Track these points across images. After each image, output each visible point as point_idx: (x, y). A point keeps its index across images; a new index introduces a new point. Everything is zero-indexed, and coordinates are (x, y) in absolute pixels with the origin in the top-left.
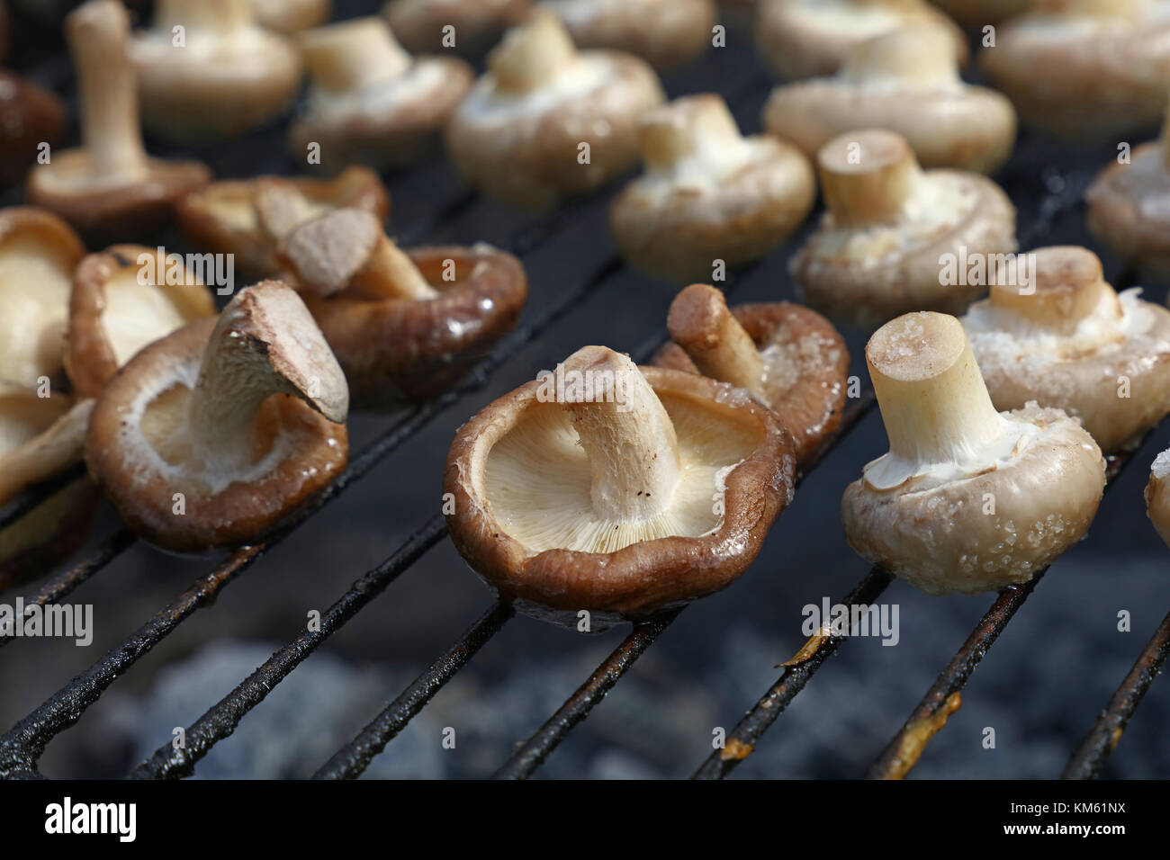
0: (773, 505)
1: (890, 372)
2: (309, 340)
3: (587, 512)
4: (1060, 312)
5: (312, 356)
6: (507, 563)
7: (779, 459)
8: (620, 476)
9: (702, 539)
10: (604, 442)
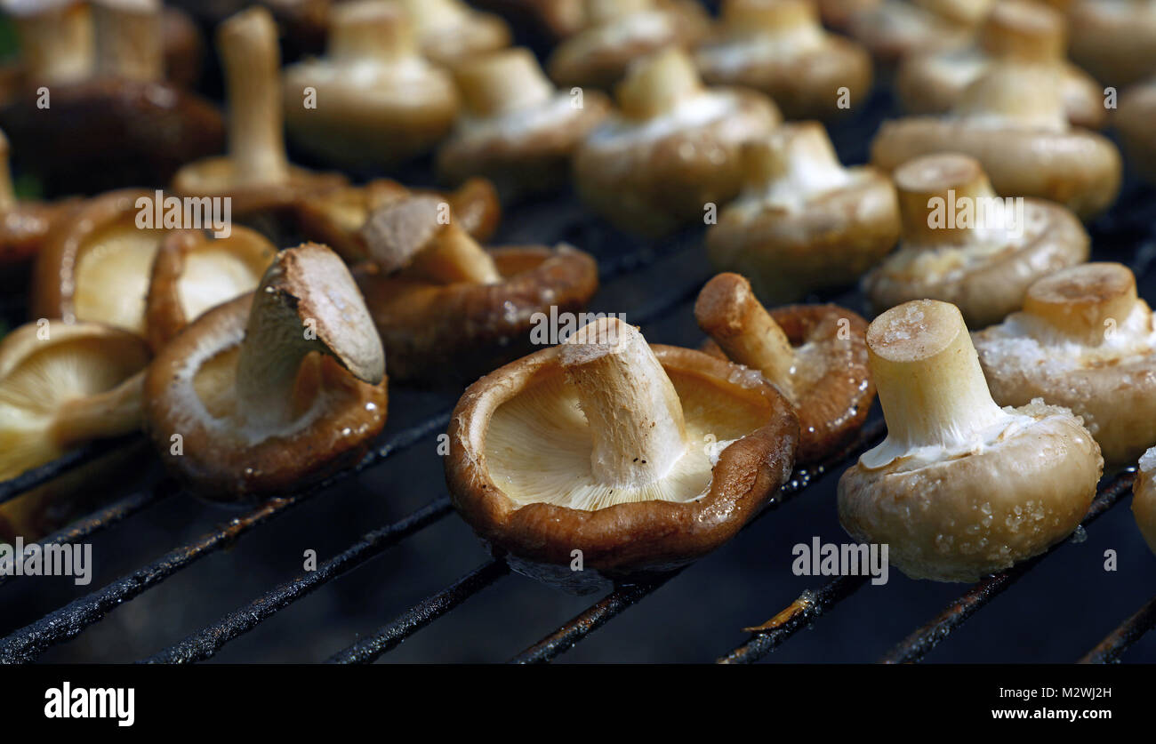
0: (766, 480)
1: (884, 353)
2: (343, 300)
3: (586, 476)
4: (1086, 322)
5: (344, 316)
6: (492, 513)
7: (780, 439)
8: (616, 442)
9: (685, 504)
10: (602, 405)
